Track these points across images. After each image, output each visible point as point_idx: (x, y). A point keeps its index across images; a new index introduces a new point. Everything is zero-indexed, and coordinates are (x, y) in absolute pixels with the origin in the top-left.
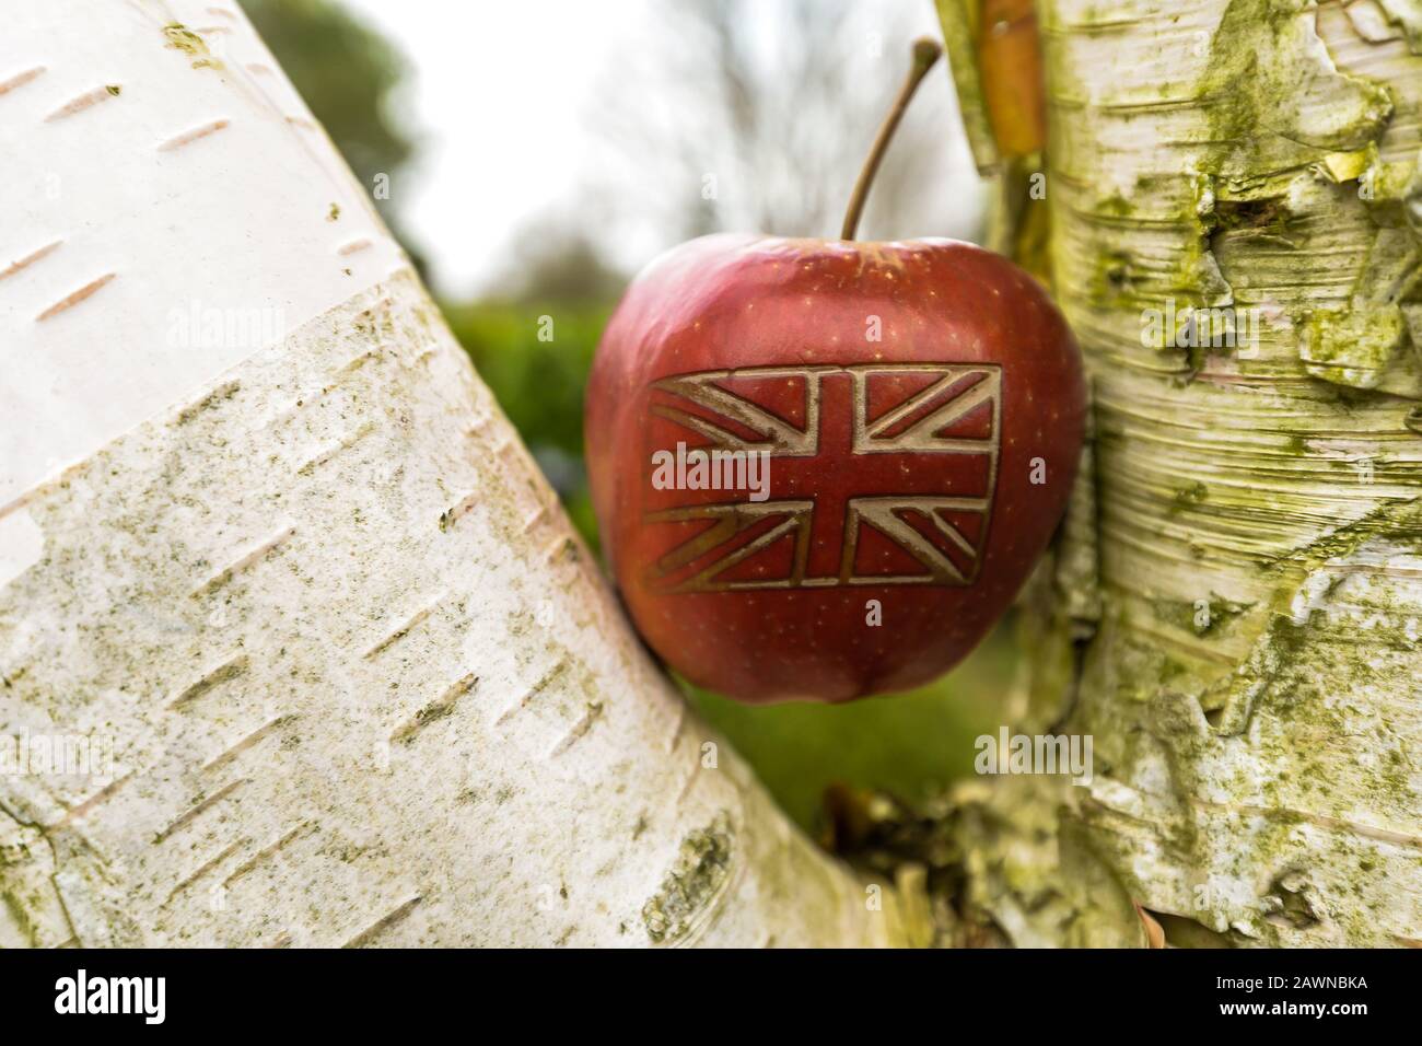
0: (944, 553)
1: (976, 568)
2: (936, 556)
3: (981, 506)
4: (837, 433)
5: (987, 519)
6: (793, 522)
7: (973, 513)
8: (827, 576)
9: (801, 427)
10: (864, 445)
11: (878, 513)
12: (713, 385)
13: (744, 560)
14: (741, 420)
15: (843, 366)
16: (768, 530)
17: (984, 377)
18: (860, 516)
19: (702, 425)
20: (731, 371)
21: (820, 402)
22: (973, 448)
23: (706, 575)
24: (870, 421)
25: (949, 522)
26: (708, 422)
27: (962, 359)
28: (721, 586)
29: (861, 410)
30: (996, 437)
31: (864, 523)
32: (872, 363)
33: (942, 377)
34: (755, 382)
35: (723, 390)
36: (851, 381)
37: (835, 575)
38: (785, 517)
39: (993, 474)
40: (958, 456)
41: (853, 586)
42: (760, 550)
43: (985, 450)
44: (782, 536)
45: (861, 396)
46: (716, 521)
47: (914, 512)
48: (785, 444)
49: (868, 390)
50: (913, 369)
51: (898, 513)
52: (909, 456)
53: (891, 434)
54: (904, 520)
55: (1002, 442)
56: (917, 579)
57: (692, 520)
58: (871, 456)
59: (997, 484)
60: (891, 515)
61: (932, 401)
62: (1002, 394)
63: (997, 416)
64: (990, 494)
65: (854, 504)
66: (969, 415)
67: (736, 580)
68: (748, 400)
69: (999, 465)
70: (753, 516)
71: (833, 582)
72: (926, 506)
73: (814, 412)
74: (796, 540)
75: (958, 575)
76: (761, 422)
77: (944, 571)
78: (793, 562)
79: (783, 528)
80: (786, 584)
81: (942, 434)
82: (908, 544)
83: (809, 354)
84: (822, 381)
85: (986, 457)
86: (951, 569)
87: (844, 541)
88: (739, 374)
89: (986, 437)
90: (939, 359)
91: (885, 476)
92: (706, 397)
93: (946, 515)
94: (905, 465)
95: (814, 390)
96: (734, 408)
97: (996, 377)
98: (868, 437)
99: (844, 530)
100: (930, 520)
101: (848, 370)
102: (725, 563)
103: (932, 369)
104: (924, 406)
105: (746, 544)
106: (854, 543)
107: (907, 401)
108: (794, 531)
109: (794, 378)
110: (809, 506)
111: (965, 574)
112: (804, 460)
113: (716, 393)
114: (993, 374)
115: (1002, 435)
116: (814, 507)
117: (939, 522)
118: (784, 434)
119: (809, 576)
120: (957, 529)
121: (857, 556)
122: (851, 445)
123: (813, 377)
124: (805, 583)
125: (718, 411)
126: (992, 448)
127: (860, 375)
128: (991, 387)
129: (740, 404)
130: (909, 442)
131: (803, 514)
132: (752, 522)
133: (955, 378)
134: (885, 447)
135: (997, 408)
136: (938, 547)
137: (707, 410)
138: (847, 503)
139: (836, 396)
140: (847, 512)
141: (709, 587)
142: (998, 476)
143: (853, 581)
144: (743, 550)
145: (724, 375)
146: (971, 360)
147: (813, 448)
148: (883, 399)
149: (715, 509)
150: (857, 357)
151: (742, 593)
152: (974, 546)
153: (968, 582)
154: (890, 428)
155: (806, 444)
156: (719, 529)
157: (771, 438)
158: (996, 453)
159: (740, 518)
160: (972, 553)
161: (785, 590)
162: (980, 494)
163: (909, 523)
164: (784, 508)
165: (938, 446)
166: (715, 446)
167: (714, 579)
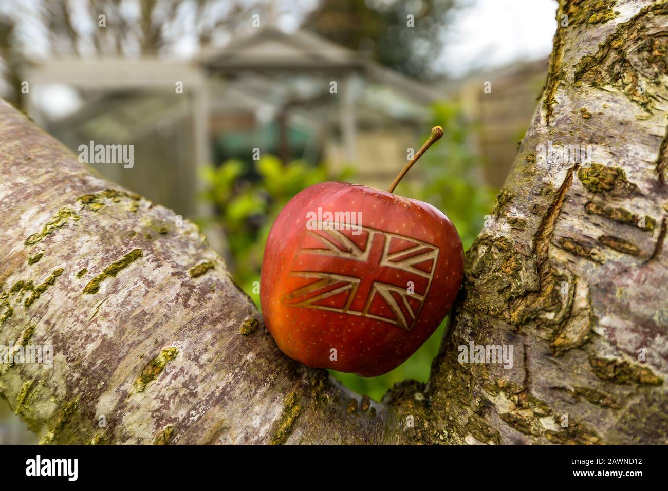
0: (403, 313)
1: (413, 324)
2: (400, 314)
3: (422, 299)
4: (377, 255)
5: (422, 305)
6: (350, 286)
7: (418, 301)
8: (358, 311)
10: (385, 263)
11: (383, 289)
13: (327, 297)
14: (341, 242)
15: (383, 232)
16: (340, 287)
17: (432, 250)
18: (377, 290)
19: (325, 241)
21: (372, 243)
22: (424, 275)
23: (310, 301)
24: (390, 254)
25: (409, 302)
26: (328, 240)
27: (426, 241)
28: (315, 307)
29: (387, 250)
30: (432, 273)
31: (378, 293)
32: (394, 233)
33: (418, 245)
36: (386, 238)
37: (361, 311)
38: (348, 283)
39: (428, 287)
40: (418, 276)
41: (366, 318)
42: (335, 295)
43: (427, 277)
44: (345, 290)
45: (388, 244)
46: (321, 280)
47: (397, 294)
48: (355, 255)
49: (391, 243)
50: (409, 240)
51: (391, 292)
52: (400, 271)
53: (396, 261)
54: (393, 296)
55: (434, 276)
56: (392, 322)
57: (310, 277)
59: (429, 291)
60: (388, 293)
61: (413, 253)
62: (438, 258)
63: (434, 266)
64: (426, 294)
65: (375, 284)
66: (424, 262)
67: (321, 305)
68: (345, 235)
69: (431, 284)
70: (335, 280)
71: (359, 314)
72: (402, 293)
73: (369, 246)
74: (350, 293)
75: (406, 325)
76: (349, 245)
77: (401, 321)
78: (346, 303)
79: (346, 288)
80: (341, 311)
82: (392, 306)
83: (372, 224)
84: (375, 235)
85: (427, 280)
86: (404, 321)
87: (368, 298)
89: (429, 272)
90: (418, 238)
91: (390, 277)
92: (330, 231)
93: (407, 297)
94: (398, 274)
95: (371, 238)
96: (340, 237)
97: (437, 251)
98: (386, 260)
99: (369, 294)
100: (402, 298)
101: (385, 234)
102: (319, 298)
103: (415, 242)
104: (410, 254)
105: (330, 291)
106: (372, 300)
107: (404, 250)
108: (350, 290)
110: (358, 281)
111: (408, 325)
112: (362, 263)
115: (434, 273)
116: (360, 283)
117: (405, 300)
118: (356, 251)
119: (351, 309)
120: (410, 305)
121: (371, 306)
122: (380, 261)
123: (372, 233)
124: (349, 312)
125: (333, 237)
126: (430, 277)
127: (389, 237)
128: (434, 255)
129: (342, 236)
130: (400, 266)
131: (355, 284)
132: (335, 282)
133: (422, 247)
134: (392, 265)
135: (435, 262)
136: (402, 310)
138: (373, 284)
139: (379, 242)
140: (372, 287)
141: (310, 307)
142: (430, 289)
143: (367, 315)
144: (328, 293)
146: (429, 242)
147: (366, 259)
148: (395, 247)
149: (322, 274)
150: (389, 230)
151: (322, 311)
152: (415, 314)
153: (409, 330)
154: (395, 258)
155: (364, 257)
156: (321, 283)
157: (350, 252)
158: (431, 280)
159: (330, 281)
160: (413, 317)
161: (340, 313)
162: (422, 294)
163: (394, 297)
164: (348, 279)
165: (411, 270)
166: (328, 249)
167: (312, 304)
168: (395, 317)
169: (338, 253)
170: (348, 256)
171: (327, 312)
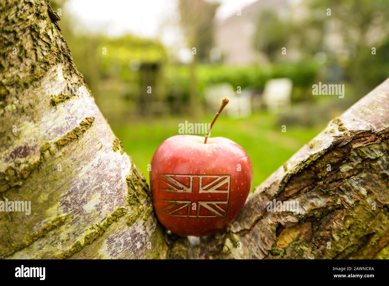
0: (218, 212)
1: (226, 214)
2: (217, 213)
3: (226, 203)
4: (196, 189)
5: (227, 205)
6: (187, 205)
7: (224, 204)
8: (194, 215)
9: (189, 187)
10: (201, 191)
11: (204, 204)
12: (171, 177)
13: (177, 211)
14: (177, 185)
15: (197, 175)
16: (182, 206)
18: (200, 205)
19: (169, 185)
20: (175, 175)
21: (192, 182)
22: (224, 192)
23: (170, 213)
24: (202, 186)
25: (219, 206)
26: (170, 184)
27: (222, 174)
28: (173, 216)
29: (201, 184)
30: (229, 190)
31: (201, 206)
32: (203, 175)
33: (217, 178)
34: (180, 178)
35: (173, 178)
36: (199, 178)
37: (196, 215)
38: (186, 204)
39: (228, 197)
40: (221, 193)
41: (199, 218)
42: (181, 210)
43: (226, 192)
44: (185, 207)
45: (201, 181)
46: (172, 204)
48: (185, 190)
49: (202, 180)
50: (212, 177)
51: (208, 204)
52: (210, 194)
53: (206, 189)
55: (230, 191)
56: (213, 217)
57: (167, 203)
58: (203, 194)
59: (229, 199)
61: (215, 183)
62: (230, 181)
63: (229, 185)
65: (199, 202)
66: (223, 185)
67: (176, 215)
68: (178, 181)
69: (229, 195)
71: (195, 216)
72: (214, 203)
73: (191, 184)
74: (188, 208)
75: (222, 215)
76: (181, 186)
77: (218, 215)
78: (187, 212)
79: (185, 206)
80: (186, 216)
81: (217, 189)
82: (210, 210)
83: (191, 172)
84: (193, 178)
85: (227, 194)
86: (220, 214)
88: (176, 176)
89: (227, 190)
90: (217, 174)
91: (205, 197)
92: (171, 180)
93: (218, 205)
95: (191, 180)
96: (176, 182)
100: (215, 206)
102: (173, 212)
103: (215, 177)
104: (213, 184)
106: (199, 210)
107: (210, 183)
108: (187, 207)
109: (188, 177)
111: (223, 215)
112: (189, 193)
113: (172, 179)
114: (228, 177)
115: (230, 189)
117: (217, 206)
118: (185, 188)
119: (190, 215)
120: (221, 207)
121: (200, 212)
122: (198, 191)
123: (191, 177)
124: (190, 216)
125: (172, 182)
126: (228, 192)
127: (201, 177)
128: (228, 180)
129: (177, 182)
130: (210, 191)
131: (189, 203)
132: (179, 204)
133: (220, 178)
134: (205, 192)
135: (229, 184)
137: (170, 182)
138: (198, 202)
139: (196, 181)
140: (198, 204)
141: (171, 215)
142: (229, 197)
143: (199, 217)
144: (177, 209)
145: (174, 175)
146: (224, 174)
147: (191, 191)
148: (205, 182)
149: (172, 201)
150: (200, 173)
151: (177, 217)
152: (225, 210)
153: (224, 216)
154: (206, 188)
155: (189, 190)
156: (173, 205)
157: (182, 189)
158: (229, 193)
159: (176, 204)
160: (224, 211)
161: (185, 217)
162: (225, 201)
163: (210, 206)
164: (185, 202)
165: (216, 192)
166: (171, 189)
167: (172, 214)
168: (214, 214)
169: (177, 191)
170: (182, 191)
171: (179, 217)
